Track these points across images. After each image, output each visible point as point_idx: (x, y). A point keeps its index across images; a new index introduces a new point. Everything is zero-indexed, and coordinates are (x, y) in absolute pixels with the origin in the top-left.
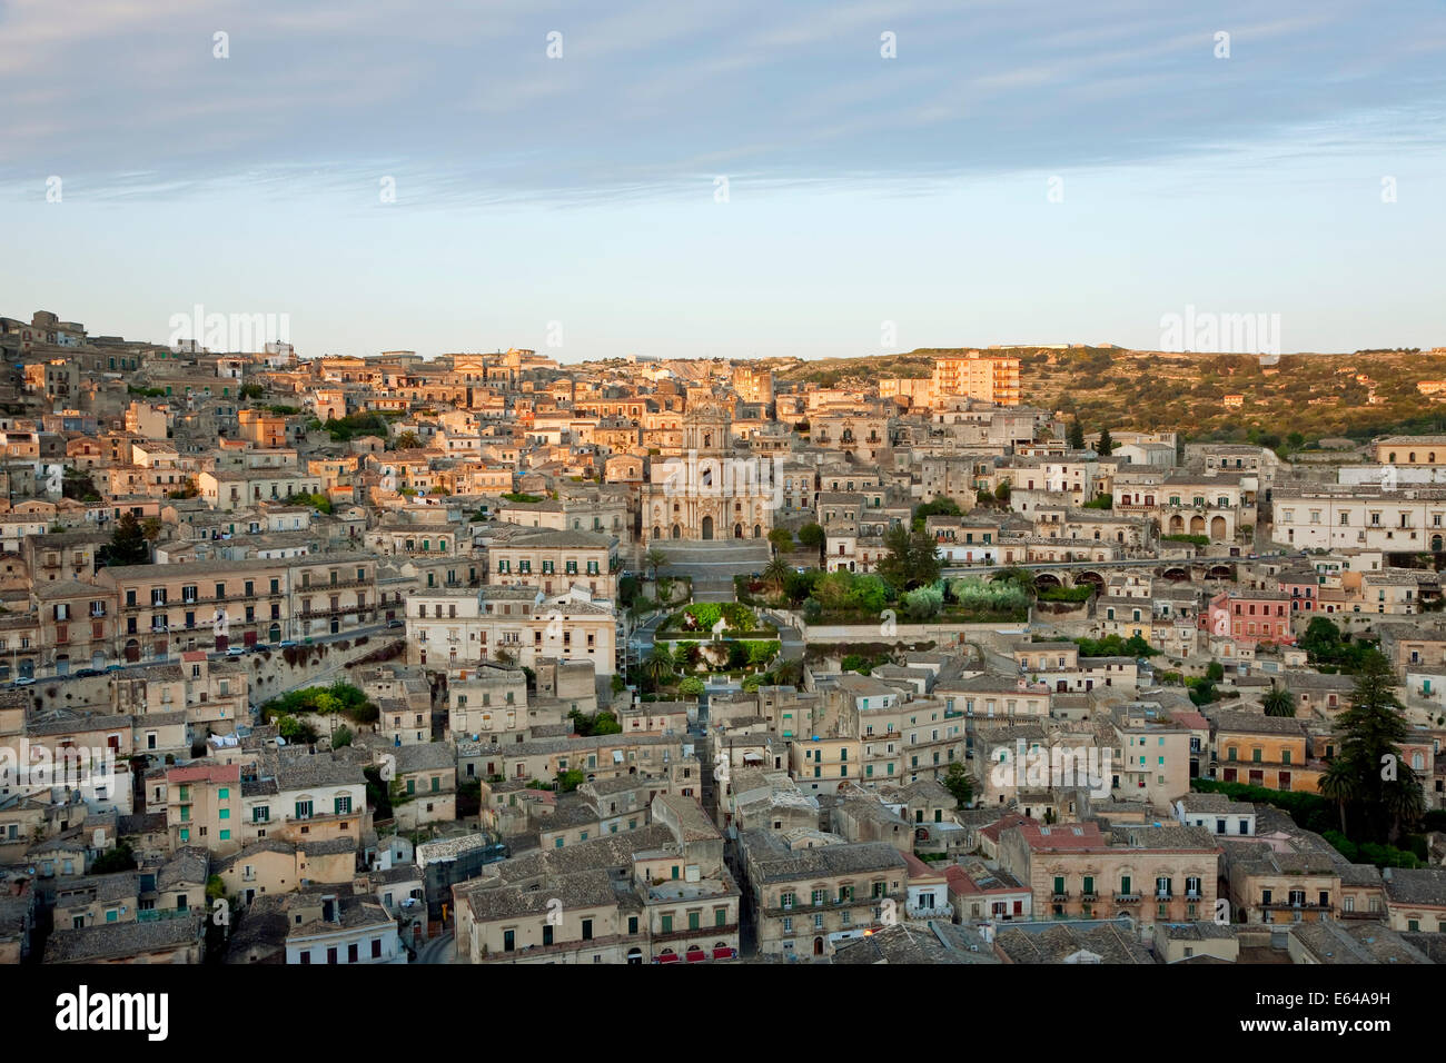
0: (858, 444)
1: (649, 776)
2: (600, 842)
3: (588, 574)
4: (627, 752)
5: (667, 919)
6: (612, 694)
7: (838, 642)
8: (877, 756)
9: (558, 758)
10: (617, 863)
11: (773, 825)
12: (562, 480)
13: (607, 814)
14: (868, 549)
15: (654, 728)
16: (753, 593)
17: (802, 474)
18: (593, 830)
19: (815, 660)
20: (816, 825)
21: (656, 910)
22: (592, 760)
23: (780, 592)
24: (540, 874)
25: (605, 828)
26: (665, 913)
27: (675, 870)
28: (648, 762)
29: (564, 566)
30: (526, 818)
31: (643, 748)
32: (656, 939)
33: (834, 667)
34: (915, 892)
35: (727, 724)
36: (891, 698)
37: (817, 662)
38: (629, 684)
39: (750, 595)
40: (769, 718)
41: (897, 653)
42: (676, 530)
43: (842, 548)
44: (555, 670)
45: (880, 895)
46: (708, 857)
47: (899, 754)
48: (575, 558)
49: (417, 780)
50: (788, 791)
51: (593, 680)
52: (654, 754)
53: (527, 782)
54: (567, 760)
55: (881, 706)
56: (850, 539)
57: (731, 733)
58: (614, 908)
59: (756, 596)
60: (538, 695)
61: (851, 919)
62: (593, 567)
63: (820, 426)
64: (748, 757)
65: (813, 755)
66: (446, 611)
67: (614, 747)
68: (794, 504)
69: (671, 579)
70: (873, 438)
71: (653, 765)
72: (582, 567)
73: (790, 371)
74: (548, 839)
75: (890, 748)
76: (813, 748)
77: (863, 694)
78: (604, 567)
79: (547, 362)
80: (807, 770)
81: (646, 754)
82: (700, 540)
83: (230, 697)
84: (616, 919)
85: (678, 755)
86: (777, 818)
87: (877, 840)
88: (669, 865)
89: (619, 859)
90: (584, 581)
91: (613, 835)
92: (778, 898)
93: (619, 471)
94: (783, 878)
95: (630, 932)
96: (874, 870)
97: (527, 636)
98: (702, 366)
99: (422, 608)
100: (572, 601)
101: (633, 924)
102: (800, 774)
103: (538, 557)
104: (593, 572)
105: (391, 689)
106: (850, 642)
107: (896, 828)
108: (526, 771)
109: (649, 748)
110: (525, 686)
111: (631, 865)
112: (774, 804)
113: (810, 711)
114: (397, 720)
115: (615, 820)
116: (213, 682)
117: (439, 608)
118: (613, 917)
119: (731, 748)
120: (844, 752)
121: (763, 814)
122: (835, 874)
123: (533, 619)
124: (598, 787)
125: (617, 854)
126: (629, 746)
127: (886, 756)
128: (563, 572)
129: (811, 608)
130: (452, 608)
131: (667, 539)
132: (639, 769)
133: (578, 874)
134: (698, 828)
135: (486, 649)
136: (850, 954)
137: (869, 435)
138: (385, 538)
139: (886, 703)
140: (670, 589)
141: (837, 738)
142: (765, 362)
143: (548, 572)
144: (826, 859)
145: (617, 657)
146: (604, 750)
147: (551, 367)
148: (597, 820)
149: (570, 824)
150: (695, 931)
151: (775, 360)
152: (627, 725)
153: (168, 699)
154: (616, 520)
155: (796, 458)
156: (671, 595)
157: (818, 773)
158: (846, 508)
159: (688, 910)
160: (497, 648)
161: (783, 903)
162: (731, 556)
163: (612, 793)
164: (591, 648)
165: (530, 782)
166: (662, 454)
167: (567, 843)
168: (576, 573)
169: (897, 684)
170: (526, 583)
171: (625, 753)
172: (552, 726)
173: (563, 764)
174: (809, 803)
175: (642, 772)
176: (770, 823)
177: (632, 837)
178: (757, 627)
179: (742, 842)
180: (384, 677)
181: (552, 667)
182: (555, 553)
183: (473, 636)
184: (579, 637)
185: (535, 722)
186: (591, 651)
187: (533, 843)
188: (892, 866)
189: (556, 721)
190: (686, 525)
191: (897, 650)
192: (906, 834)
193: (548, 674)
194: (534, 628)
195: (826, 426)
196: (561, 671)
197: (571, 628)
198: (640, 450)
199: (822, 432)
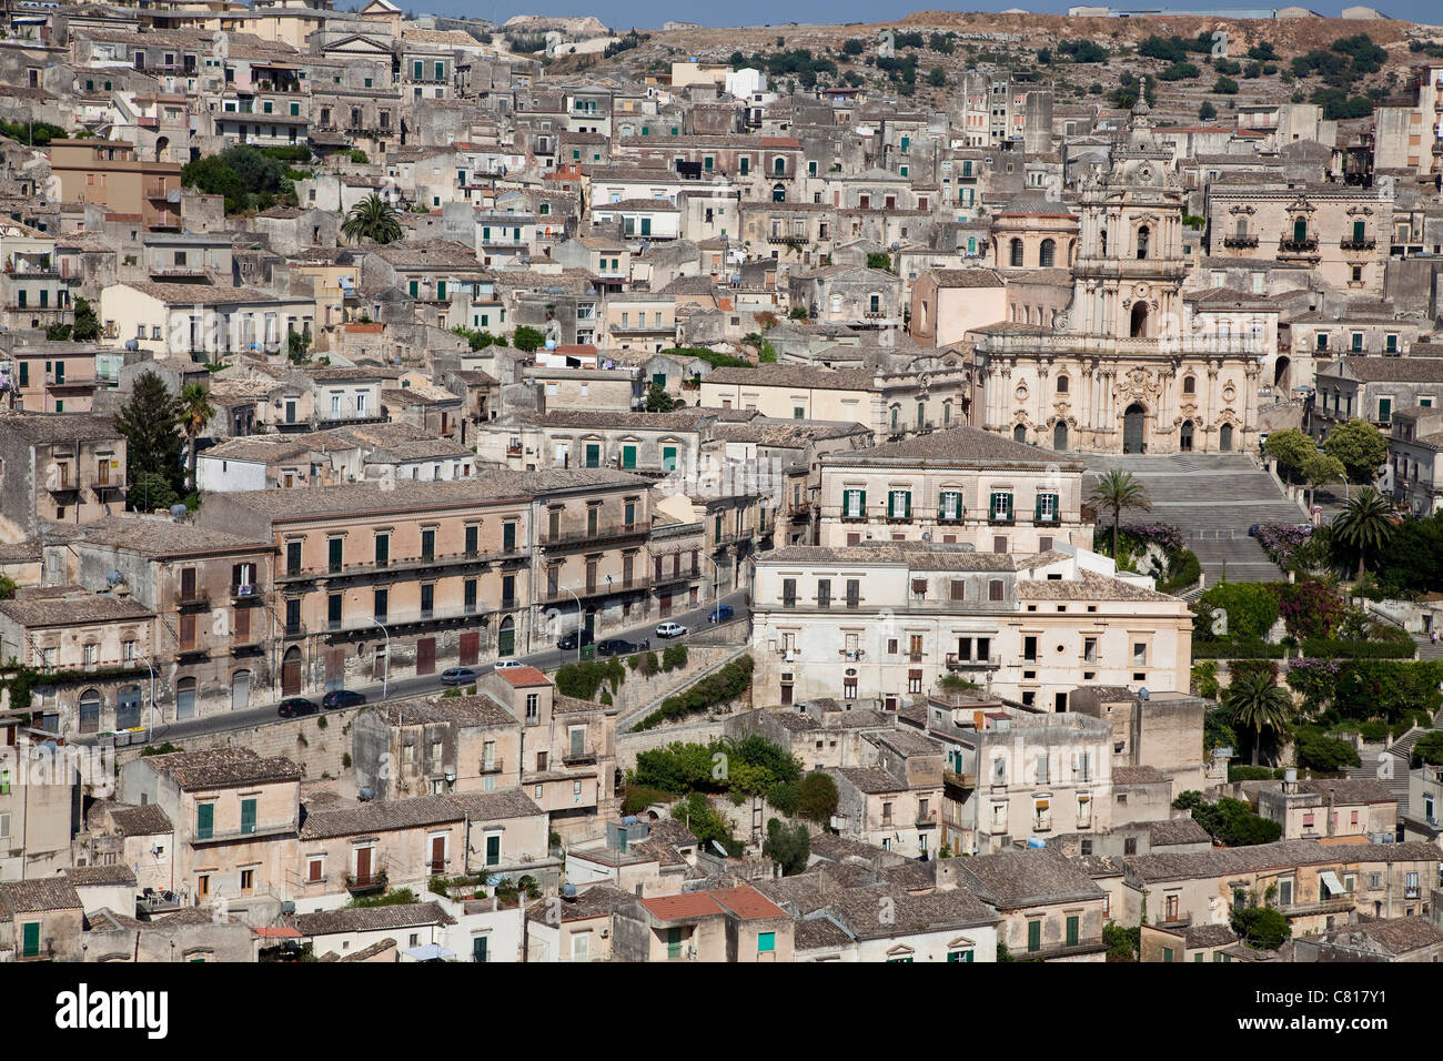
0: (1321, 251)
3: (1037, 520)
4: (1342, 874)
9: (1229, 884)
22: (1285, 891)
28: (1380, 896)
29: (984, 505)
31: (1368, 868)
44: (1135, 710)
48: (1008, 487)
49: (1043, 920)
51: (1199, 733)
52: (1389, 880)
54: (1247, 888)
62: (1047, 508)
63: (1235, 211)
66: (838, 590)
67: (1320, 865)
70: (1358, 240)
71: (1388, 903)
72: (1023, 507)
78: (1069, 509)
81: (1374, 880)
82: (1120, 452)
83: (590, 761)
90: (1028, 535)
93: (847, 303)
97: (1007, 644)
99: (789, 587)
103: (928, 484)
104: (1048, 517)
105: (838, 748)
109: (1382, 867)
114: (887, 812)
116: (560, 730)
117: (824, 586)
123: (1019, 610)
126: (1347, 864)
128: (982, 515)
130: (853, 587)
135: (920, 672)
137: (1349, 233)
138: (528, 440)
143: (950, 515)
146: (1305, 871)
152: (1294, 825)
153: (490, 766)
160: (945, 672)
164: (1139, 671)
168: (1012, 519)
173: (1239, 896)
180: (826, 724)
181: (1128, 706)
182: (963, 477)
183: (893, 645)
184: (1114, 648)
186: (1140, 677)
189: (1163, 813)
193: (1121, 720)
194: (1022, 628)
195: (1249, 211)
196: (1149, 713)
197: (1101, 628)
198: (850, 255)
199: (1239, 223)
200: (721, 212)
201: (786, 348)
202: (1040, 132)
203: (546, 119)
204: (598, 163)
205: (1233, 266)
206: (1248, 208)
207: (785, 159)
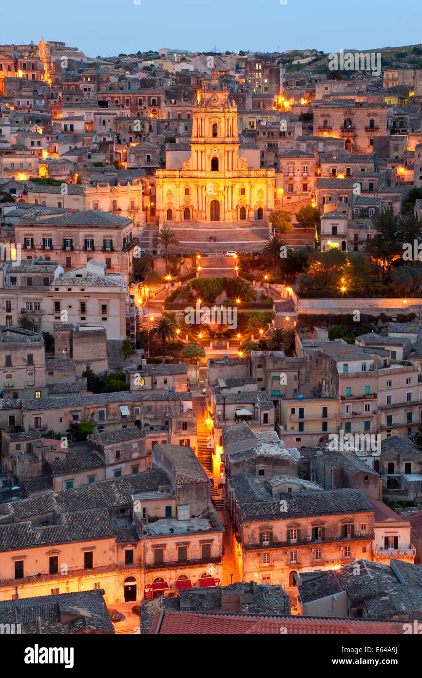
0: (357, 133)
1: (152, 428)
2: (104, 484)
3: (104, 250)
4: (133, 407)
5: (159, 551)
6: (123, 357)
7: (326, 313)
8: (354, 414)
9: (70, 412)
10: (118, 503)
11: (257, 472)
12: (85, 166)
13: (112, 461)
14: (358, 230)
15: (158, 386)
16: (254, 269)
17: (304, 160)
18: (99, 474)
19: (306, 329)
20: (295, 472)
21: (149, 544)
22: (101, 414)
23: (277, 268)
24: (50, 511)
25: (110, 472)
26: (157, 546)
27: (168, 509)
28: (152, 416)
29: (82, 243)
30: (40, 464)
31: (146, 404)
32: (149, 568)
33: (322, 334)
34: (380, 535)
35: (222, 384)
36: (369, 363)
37: (307, 331)
38: (138, 348)
39: (251, 270)
40: (260, 380)
41: (380, 324)
42: (187, 213)
43: (335, 229)
44: (71, 334)
45: (349, 535)
46: (197, 499)
47: (374, 413)
48: (92, 236)
50: (273, 443)
51: (104, 344)
52: (156, 409)
53: (43, 433)
54: (79, 414)
55: (359, 370)
56: (342, 221)
57: (225, 392)
58: (112, 541)
59: (256, 271)
60: (56, 356)
61: (322, 555)
62: (108, 244)
63: (323, 116)
64: (239, 413)
65: (297, 412)
67: (122, 403)
68: (295, 189)
69: (179, 256)
70: (372, 127)
71: (156, 419)
72: (98, 243)
73: (310, 63)
74: (59, 481)
75: (367, 408)
76: (297, 406)
77: (343, 359)
78: (118, 245)
79: (75, 55)
80: (291, 424)
81: (149, 409)
82: (209, 221)
84: (114, 552)
85: (178, 411)
86: (261, 466)
87: (349, 487)
88: (163, 506)
89: (119, 499)
90: (100, 257)
91: (116, 479)
92: (257, 535)
93: (137, 158)
94: (261, 518)
95: (127, 562)
96: (343, 512)
97: (47, 305)
98: (228, 60)
100: (88, 275)
101: (129, 555)
102: (286, 428)
103: (59, 235)
104: (108, 249)
106: (337, 313)
107: (366, 478)
108: (43, 423)
109: (153, 403)
110: (43, 349)
111: (130, 506)
112: (258, 453)
113: (296, 374)
115: (119, 466)
118: (112, 549)
119: (224, 404)
120: (325, 410)
121: (248, 462)
122: (308, 515)
123: (53, 290)
124: (105, 437)
125: (118, 495)
126: (135, 402)
127: (363, 415)
128: (82, 248)
129: (304, 284)
131: (178, 220)
132: (143, 422)
133: (82, 512)
134: (190, 473)
135: (10, 317)
136: (315, 585)
137: (368, 124)
139: (364, 367)
140: (178, 265)
141: (320, 397)
142: (287, 55)
143: (68, 248)
144: (300, 502)
145: (128, 325)
146: (112, 406)
147: (78, 59)
148: (103, 466)
149: (79, 469)
150: (183, 562)
151: (297, 54)
154: (133, 203)
155: (298, 146)
156: (179, 270)
157: (301, 428)
158: (341, 193)
159: (177, 544)
160: (21, 316)
161: (261, 540)
162: (235, 235)
163: (117, 442)
164: (104, 316)
165: (47, 432)
166: (177, 142)
167: (76, 485)
168: (93, 249)
169: (375, 351)
170: (48, 258)
171: (131, 408)
172: (67, 384)
173: (76, 417)
174: (292, 453)
175: (146, 425)
176: (255, 470)
177: (132, 481)
178: (255, 299)
179: (229, 486)
181: (68, 332)
182: (74, 231)
184: (93, 306)
185: (52, 380)
186: (105, 319)
187: (46, 484)
188: (360, 510)
189: (71, 379)
190: (196, 208)
191: (380, 321)
192: (376, 482)
193: (65, 339)
194: (53, 298)
195: (329, 116)
196: (77, 336)
197: (87, 298)
198: (158, 138)
199: (324, 121)
200: (109, 121)
201: (84, 178)
202: (275, 85)
203: (72, 85)
204: (77, 102)
205: (310, 140)
206: (328, 114)
207: (156, 99)
